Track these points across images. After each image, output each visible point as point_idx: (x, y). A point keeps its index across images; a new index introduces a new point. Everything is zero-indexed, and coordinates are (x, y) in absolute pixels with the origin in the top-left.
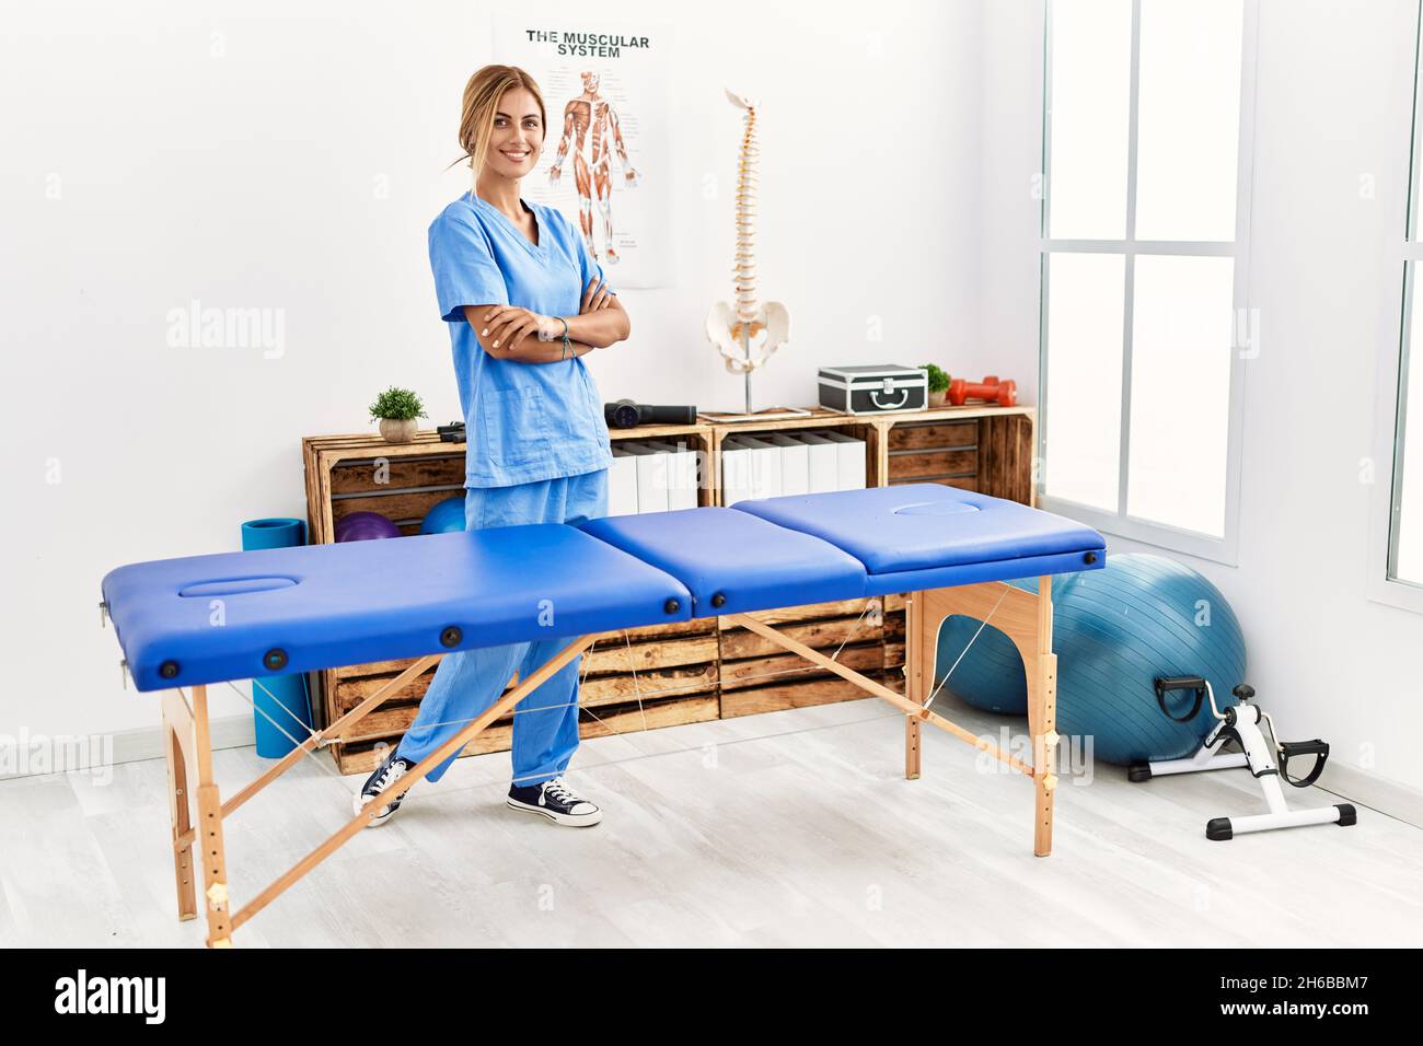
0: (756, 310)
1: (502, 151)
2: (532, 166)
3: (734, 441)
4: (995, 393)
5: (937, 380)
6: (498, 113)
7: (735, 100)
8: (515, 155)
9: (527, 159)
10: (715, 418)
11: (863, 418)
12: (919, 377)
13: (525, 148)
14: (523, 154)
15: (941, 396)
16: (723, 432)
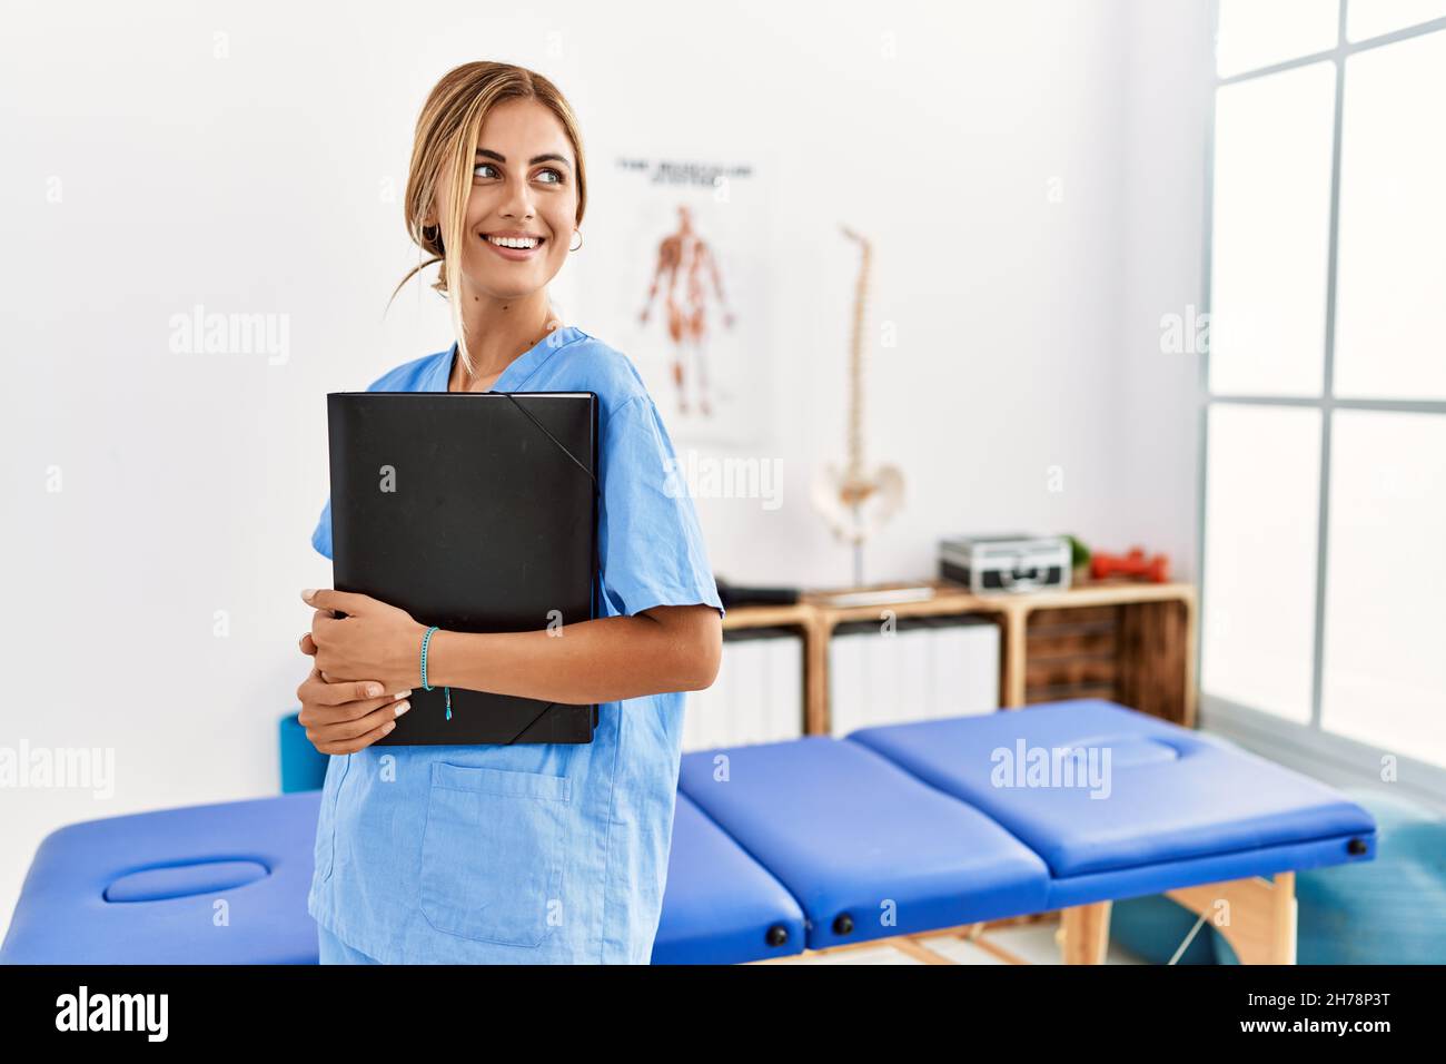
0: (869, 472)
1: (484, 236)
2: (552, 273)
3: (842, 629)
4: (1142, 570)
5: (1078, 555)
6: (479, 152)
7: (849, 234)
8: (512, 243)
9: (538, 257)
10: (822, 598)
11: (993, 600)
12: (1056, 549)
13: (535, 227)
14: (531, 243)
15: (1083, 572)
16: (832, 617)
